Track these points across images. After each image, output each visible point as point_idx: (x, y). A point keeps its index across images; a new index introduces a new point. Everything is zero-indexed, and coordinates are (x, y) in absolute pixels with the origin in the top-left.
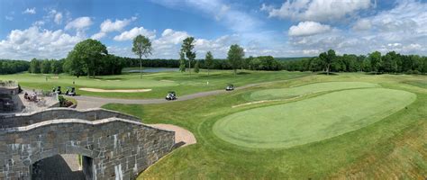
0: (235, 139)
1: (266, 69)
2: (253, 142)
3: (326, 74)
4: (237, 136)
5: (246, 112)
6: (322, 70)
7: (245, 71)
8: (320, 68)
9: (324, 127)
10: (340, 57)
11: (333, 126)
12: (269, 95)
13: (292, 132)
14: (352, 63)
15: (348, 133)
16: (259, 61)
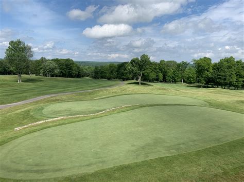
0: (20, 171)
1: (64, 75)
2: (46, 171)
3: (138, 83)
4: (22, 167)
5: (36, 134)
6: (133, 79)
7: (34, 76)
8: (131, 76)
9: (134, 148)
10: (155, 64)
11: (143, 148)
12: (69, 110)
13: (97, 153)
14: (170, 73)
15: (161, 159)
16: (54, 65)
